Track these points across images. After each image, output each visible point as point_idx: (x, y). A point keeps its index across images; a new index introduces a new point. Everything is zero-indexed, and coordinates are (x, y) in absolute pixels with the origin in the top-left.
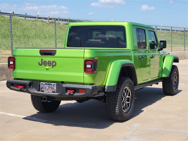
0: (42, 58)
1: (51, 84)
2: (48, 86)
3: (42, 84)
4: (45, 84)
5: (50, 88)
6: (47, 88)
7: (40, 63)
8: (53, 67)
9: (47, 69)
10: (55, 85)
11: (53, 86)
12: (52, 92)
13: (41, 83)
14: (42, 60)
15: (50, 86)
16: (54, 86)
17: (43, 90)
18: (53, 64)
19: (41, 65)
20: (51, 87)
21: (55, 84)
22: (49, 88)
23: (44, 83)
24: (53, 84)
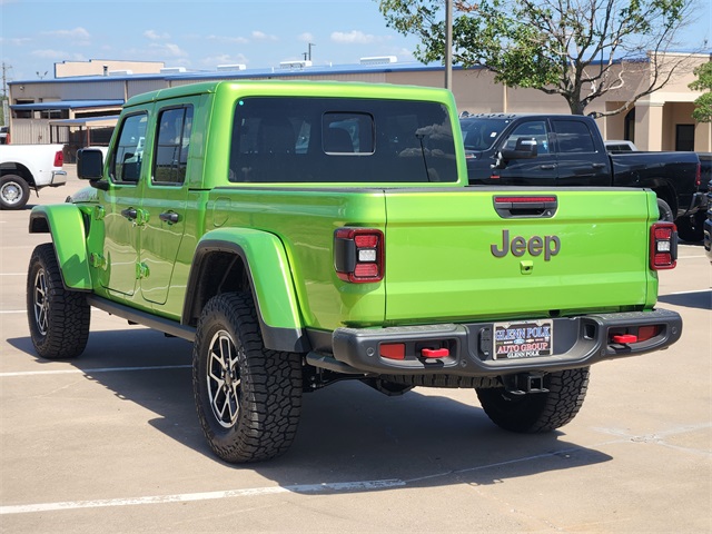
0: (506, 228)
1: (535, 325)
2: (521, 332)
3: (497, 328)
4: (512, 327)
5: (530, 341)
6: (519, 341)
7: (500, 249)
8: (547, 259)
9: (528, 268)
10: (549, 325)
11: (539, 330)
12: (537, 354)
13: (496, 325)
14: (505, 234)
15: (531, 331)
16: (543, 331)
17: (501, 351)
18: (546, 248)
19: (502, 255)
20: (532, 338)
21: (550, 321)
22: (526, 339)
23: (506, 325)
24: (540, 322)
